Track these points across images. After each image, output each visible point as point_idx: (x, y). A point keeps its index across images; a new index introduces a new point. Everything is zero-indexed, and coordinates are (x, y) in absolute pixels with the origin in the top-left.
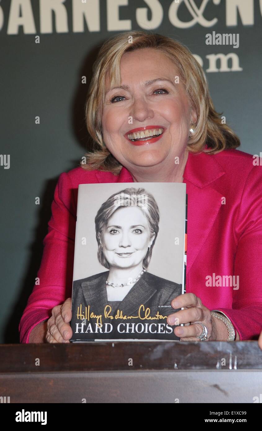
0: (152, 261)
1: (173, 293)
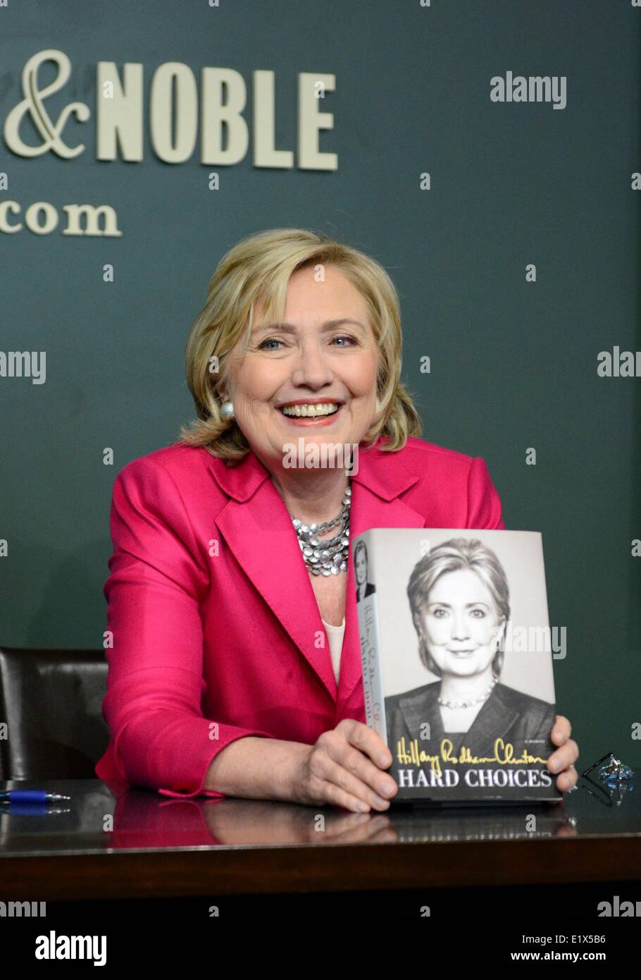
1: (544, 719)
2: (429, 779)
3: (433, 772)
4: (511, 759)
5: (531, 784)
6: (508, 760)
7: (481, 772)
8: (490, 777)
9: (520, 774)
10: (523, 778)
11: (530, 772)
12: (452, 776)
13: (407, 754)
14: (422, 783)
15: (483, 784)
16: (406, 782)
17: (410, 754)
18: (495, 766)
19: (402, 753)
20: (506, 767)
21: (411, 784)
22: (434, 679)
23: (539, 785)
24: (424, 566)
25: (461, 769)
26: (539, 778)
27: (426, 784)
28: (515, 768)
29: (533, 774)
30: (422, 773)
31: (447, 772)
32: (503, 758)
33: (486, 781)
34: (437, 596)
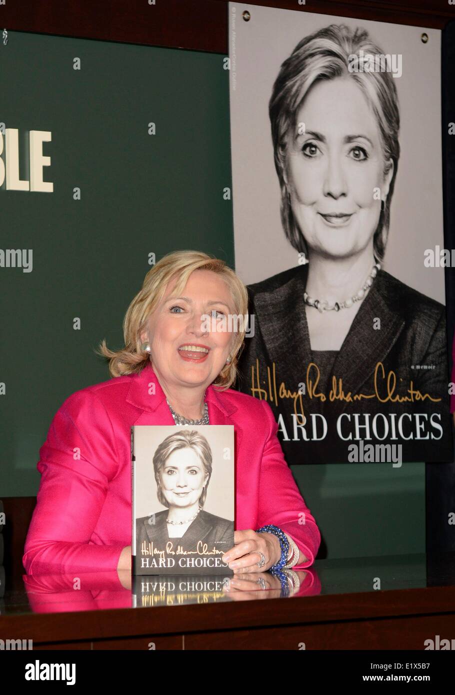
0: (207, 500)
1: (227, 530)
2: (158, 564)
3: (161, 559)
4: (206, 552)
5: (216, 566)
6: (204, 553)
7: (188, 559)
8: (193, 562)
9: (211, 560)
10: (212, 562)
11: (216, 559)
12: (171, 561)
13: (146, 550)
14: (154, 565)
15: (188, 566)
16: (145, 565)
17: (149, 550)
18: (196, 556)
19: (144, 549)
20: (202, 557)
21: (148, 566)
22: (165, 508)
23: (221, 566)
24: (164, 446)
25: (177, 558)
26: (221, 562)
27: (156, 566)
28: (207, 556)
29: (218, 560)
30: (154, 560)
31: (169, 559)
32: (201, 551)
33: (191, 564)
34: (170, 463)
